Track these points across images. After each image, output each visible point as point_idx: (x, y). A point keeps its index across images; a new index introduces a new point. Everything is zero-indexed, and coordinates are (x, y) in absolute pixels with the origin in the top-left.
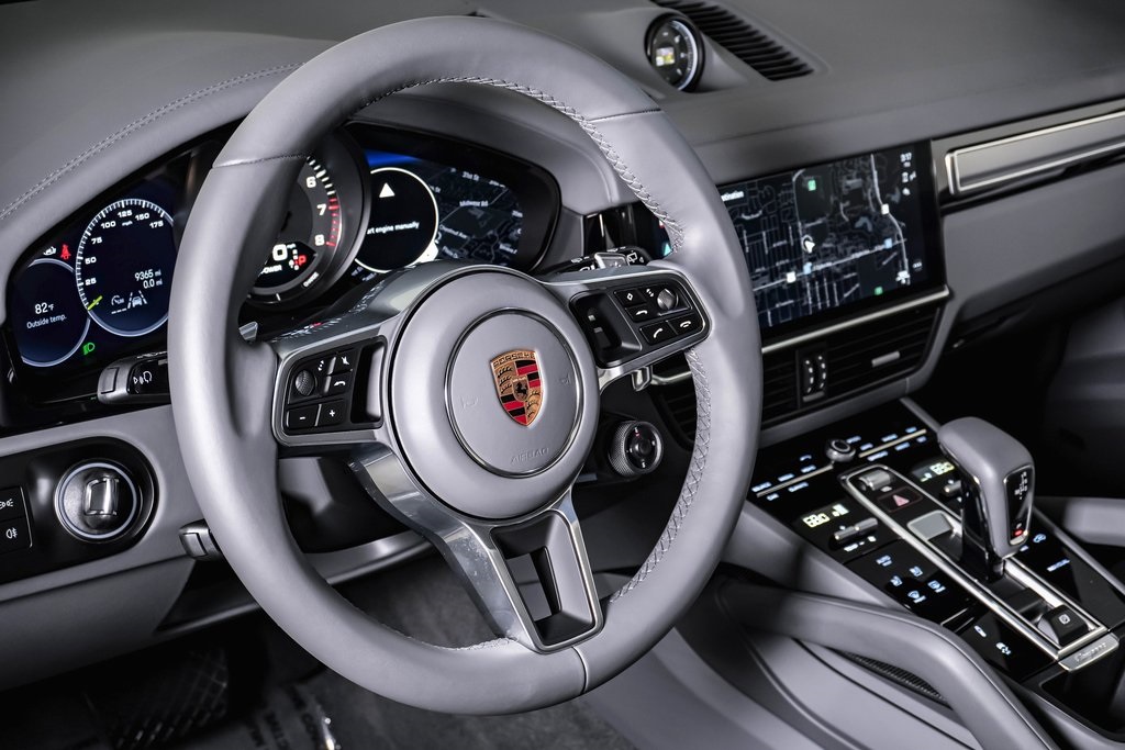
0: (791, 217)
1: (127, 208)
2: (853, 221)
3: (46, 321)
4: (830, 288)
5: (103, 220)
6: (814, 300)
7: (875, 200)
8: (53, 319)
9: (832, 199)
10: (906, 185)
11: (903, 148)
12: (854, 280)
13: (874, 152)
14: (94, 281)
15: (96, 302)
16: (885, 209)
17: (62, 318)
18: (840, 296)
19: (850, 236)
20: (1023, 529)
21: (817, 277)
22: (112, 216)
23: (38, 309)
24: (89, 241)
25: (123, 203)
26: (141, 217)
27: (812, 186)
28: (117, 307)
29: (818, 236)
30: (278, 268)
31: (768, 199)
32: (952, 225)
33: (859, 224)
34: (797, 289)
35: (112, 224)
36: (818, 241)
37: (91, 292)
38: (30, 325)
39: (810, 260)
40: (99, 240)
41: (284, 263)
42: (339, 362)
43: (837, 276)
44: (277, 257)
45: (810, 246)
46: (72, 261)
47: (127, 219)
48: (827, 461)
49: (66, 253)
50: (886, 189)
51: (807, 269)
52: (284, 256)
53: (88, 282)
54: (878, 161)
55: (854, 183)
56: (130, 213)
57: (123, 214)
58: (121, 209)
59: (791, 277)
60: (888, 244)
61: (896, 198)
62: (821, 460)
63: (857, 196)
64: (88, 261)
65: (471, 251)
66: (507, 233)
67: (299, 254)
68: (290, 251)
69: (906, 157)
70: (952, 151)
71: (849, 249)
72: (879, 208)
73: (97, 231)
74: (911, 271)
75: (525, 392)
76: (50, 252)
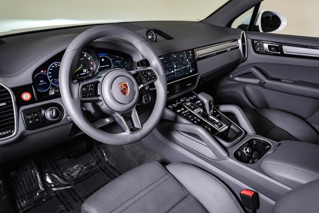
0: (172, 61)
1: (56, 64)
2: (182, 62)
3: (42, 84)
4: (179, 73)
5: (52, 66)
6: (177, 75)
7: (186, 59)
8: (44, 83)
9: (178, 59)
10: (191, 56)
11: (190, 50)
12: (183, 72)
13: (185, 51)
14: (51, 76)
15: (52, 80)
16: (187, 60)
17: (46, 83)
18: (181, 75)
19: (182, 65)
20: (212, 110)
21: (177, 71)
22: (53, 65)
23: (41, 82)
24: (49, 69)
25: (55, 63)
26: (59, 65)
27: (175, 57)
28: (56, 81)
29: (177, 65)
30: (85, 73)
31: (168, 59)
32: (198, 63)
33: (183, 63)
34: (174, 73)
35: (54, 66)
36: (177, 66)
37: (51, 78)
38: (40, 84)
39: (176, 69)
40: (51, 69)
41: (86, 73)
42: (91, 85)
43: (180, 71)
44: (84, 72)
45: (175, 66)
46: (46, 73)
48: (181, 101)
49: (45, 72)
50: (187, 57)
51: (175, 70)
52: (86, 71)
53: (50, 77)
54: (186, 52)
55: (182, 56)
56: (57, 65)
57: (55, 65)
58: (55, 64)
59: (173, 72)
60: (188, 66)
61: (189, 58)
62: (179, 101)
63: (182, 58)
64: (50, 73)
66: (124, 66)
67: (88, 71)
68: (86, 70)
69: (190, 52)
70: (198, 51)
71: (182, 67)
72: (186, 60)
73: (51, 68)
74: (192, 70)
75: (125, 90)
76: (42, 71)
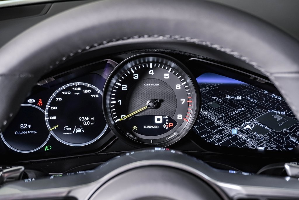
1: (78, 86)
3: (26, 132)
5: (64, 90)
8: (30, 132)
14: (55, 118)
15: (55, 128)
17: (35, 132)
22: (69, 89)
23: (22, 126)
24: (54, 99)
25: (76, 84)
26: (86, 91)
28: (66, 131)
30: (157, 127)
35: (69, 93)
37: (52, 123)
38: (17, 133)
40: (60, 99)
41: (160, 125)
44: (156, 122)
46: (43, 107)
47: (77, 91)
49: (40, 102)
52: (161, 122)
53: (51, 118)
56: (79, 89)
57: (75, 89)
58: (75, 86)
64: (52, 108)
65: (271, 138)
66: (295, 131)
67: (169, 122)
68: (164, 120)
73: (59, 95)
76: (31, 101)
